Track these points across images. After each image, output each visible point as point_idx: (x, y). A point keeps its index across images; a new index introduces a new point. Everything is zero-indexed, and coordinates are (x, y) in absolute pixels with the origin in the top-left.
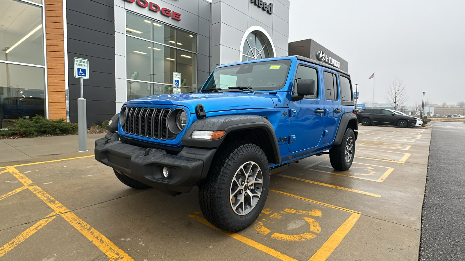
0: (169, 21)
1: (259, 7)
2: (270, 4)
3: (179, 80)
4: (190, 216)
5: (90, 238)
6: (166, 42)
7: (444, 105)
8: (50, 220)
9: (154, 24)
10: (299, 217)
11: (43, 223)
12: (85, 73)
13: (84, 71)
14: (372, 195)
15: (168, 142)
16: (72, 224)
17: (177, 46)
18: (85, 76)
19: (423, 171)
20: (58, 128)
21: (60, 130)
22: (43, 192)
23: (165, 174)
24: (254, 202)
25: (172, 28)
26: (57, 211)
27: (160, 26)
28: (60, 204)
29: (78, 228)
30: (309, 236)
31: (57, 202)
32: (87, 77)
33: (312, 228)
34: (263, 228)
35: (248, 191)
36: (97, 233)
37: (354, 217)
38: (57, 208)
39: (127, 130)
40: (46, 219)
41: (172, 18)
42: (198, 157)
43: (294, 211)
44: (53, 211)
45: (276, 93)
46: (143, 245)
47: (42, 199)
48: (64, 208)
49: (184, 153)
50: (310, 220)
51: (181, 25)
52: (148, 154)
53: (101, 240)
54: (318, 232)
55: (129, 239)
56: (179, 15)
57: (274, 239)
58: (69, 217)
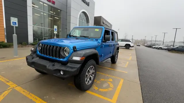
0: (50, 4)
1: (85, 3)
2: (89, 2)
3: (57, 28)
4: (69, 84)
5: (31, 98)
6: (49, 12)
7: (137, 39)
8: (9, 91)
9: (44, 4)
10: (106, 82)
11: (6, 93)
12: (16, 24)
13: (15, 23)
14: (124, 72)
15: (61, 59)
16: (20, 92)
17: (54, 14)
18: (16, 25)
19: (136, 62)
20: (2, 45)
21: (3, 46)
22: (2, 77)
23: (62, 73)
24: (92, 79)
25: (52, 7)
26: (12, 86)
27: (46, 5)
28: (13, 83)
29: (24, 94)
30: (110, 89)
31: (10, 82)
32: (17, 25)
33: (111, 86)
34: (95, 87)
35: (90, 76)
36: (33, 95)
37: (122, 81)
38: (11, 85)
39: (42, 53)
40: (7, 91)
41: (52, 3)
42: (75, 67)
43: (104, 80)
44: (10, 86)
45: (98, 40)
46: (54, 99)
47: (2, 80)
48: (15, 84)
49: (69, 65)
50: (109, 83)
51: (55, 6)
52: (54, 65)
53: (36, 98)
54: (112, 87)
55: (47, 97)
56: (55, 2)
57: (100, 91)
58: (18, 89)
